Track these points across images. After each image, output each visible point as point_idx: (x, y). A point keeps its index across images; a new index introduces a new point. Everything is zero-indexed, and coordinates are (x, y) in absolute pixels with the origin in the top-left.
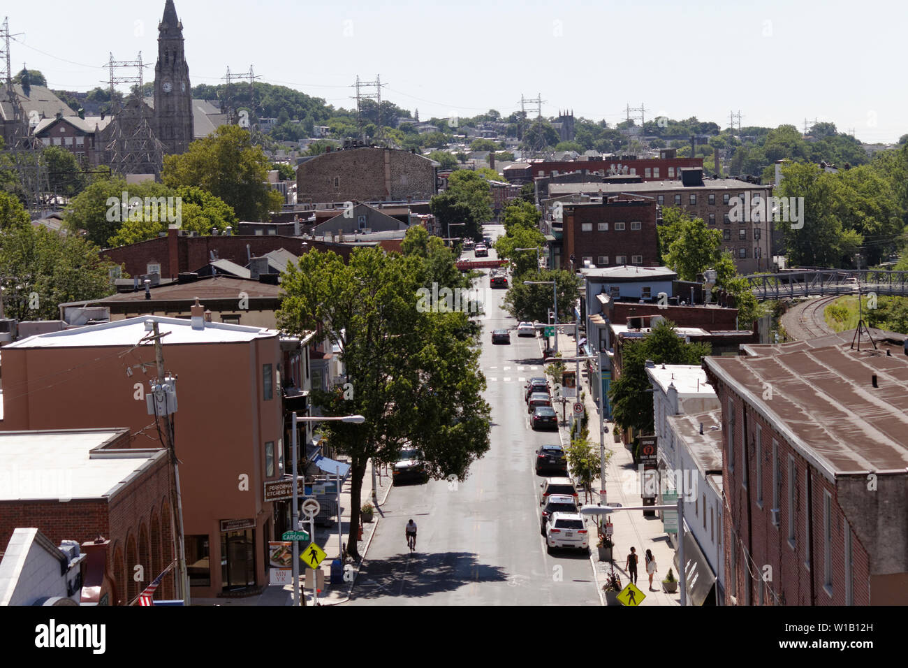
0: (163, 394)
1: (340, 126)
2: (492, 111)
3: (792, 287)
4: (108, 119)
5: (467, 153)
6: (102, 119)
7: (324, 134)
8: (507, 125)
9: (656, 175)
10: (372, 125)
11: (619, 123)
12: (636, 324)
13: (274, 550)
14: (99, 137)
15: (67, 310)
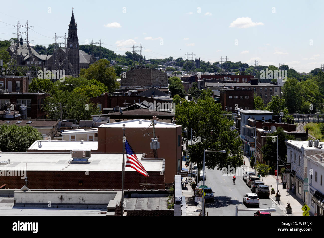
0: (156, 143)
1: (120, 61)
2: (170, 57)
3: (299, 119)
4: (50, 56)
5: (165, 71)
6: (48, 56)
7: (114, 63)
8: (176, 62)
9: (238, 81)
10: (131, 61)
11: (214, 63)
12: (266, 129)
13: (197, 191)
14: (47, 62)
15: (94, 117)
